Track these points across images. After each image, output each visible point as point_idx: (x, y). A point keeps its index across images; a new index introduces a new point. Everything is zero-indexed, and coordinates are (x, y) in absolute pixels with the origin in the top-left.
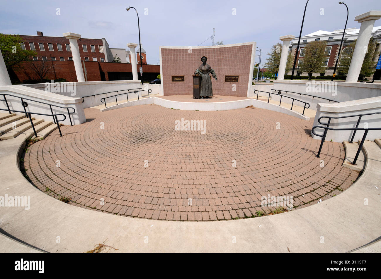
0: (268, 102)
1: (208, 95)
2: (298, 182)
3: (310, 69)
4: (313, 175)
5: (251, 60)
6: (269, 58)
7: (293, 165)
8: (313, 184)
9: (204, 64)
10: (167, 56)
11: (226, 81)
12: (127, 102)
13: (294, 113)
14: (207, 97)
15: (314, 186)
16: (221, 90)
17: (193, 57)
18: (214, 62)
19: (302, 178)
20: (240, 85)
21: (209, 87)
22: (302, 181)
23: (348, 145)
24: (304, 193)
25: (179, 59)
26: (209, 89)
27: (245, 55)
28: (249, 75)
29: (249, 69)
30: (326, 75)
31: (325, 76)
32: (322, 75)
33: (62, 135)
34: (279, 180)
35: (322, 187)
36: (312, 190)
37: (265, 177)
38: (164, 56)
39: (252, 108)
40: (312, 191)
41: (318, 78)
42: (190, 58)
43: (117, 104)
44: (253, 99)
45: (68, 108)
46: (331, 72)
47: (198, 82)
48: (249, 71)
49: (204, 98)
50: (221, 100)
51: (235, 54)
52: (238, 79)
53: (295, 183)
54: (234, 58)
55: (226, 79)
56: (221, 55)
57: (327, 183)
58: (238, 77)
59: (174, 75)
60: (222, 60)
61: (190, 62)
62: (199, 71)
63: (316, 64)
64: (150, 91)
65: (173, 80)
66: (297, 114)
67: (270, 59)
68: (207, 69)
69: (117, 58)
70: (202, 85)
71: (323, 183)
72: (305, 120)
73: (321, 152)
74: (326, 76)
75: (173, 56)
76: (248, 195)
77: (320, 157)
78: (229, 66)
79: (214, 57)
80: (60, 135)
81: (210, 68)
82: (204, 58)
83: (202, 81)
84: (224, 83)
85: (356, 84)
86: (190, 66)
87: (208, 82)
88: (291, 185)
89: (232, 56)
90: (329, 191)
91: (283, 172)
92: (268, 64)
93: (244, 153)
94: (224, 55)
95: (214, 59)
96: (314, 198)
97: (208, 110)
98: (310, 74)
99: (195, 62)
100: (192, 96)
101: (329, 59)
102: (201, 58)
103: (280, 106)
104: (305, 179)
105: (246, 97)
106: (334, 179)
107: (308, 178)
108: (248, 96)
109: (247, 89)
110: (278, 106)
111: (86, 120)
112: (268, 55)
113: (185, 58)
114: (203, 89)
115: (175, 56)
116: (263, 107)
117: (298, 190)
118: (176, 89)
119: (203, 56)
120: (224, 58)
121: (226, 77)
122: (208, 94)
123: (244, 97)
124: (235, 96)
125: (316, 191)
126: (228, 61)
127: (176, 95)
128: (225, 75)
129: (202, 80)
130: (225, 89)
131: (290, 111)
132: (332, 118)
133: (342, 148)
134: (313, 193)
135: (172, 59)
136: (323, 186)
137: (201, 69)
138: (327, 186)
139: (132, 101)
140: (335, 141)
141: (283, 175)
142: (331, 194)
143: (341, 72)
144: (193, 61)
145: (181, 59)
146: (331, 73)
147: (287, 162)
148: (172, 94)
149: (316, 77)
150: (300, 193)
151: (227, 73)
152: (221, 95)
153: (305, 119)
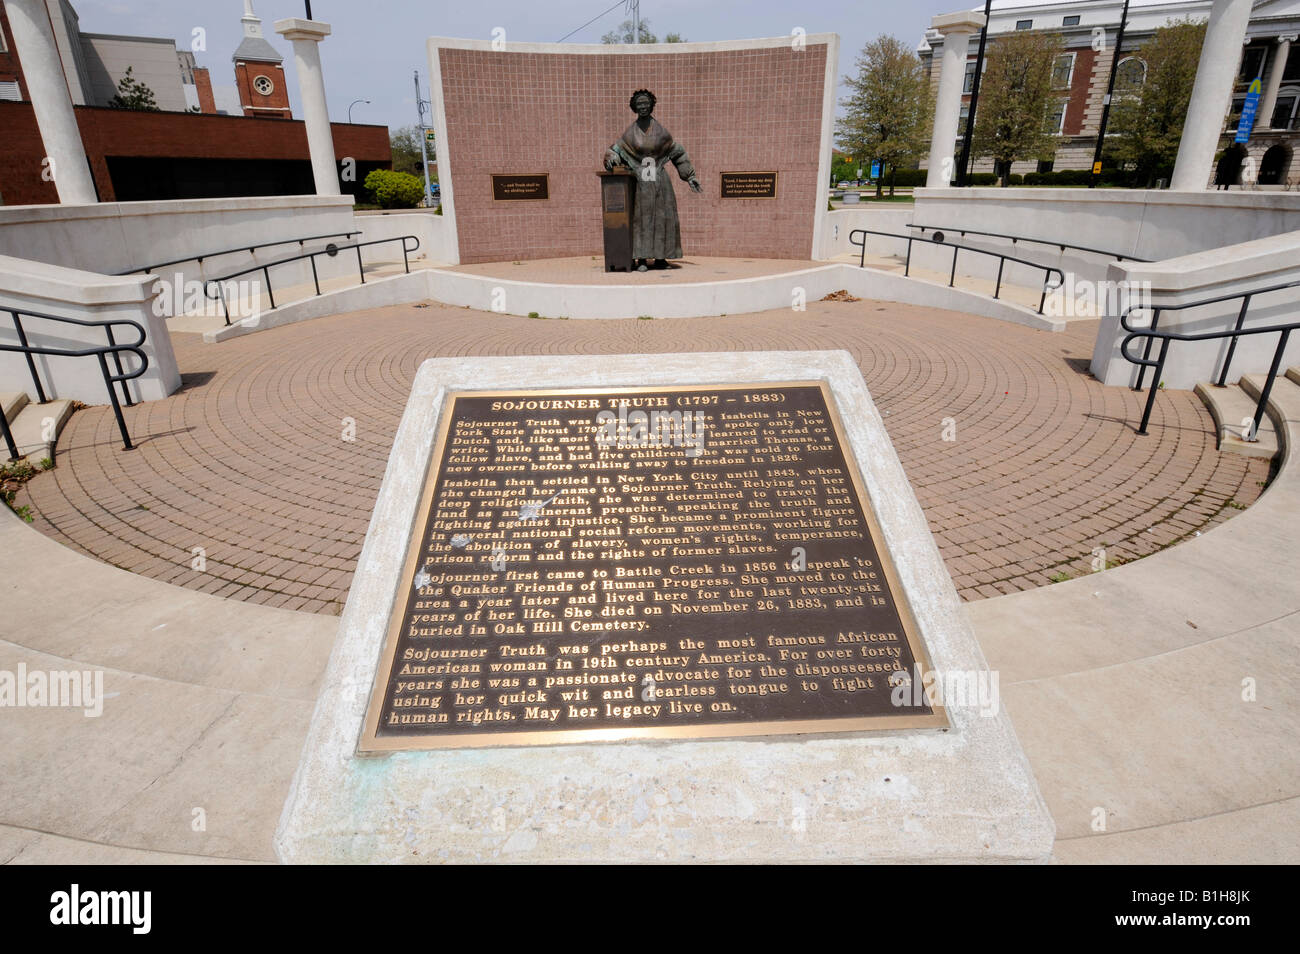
0: (907, 275)
1: (665, 253)
2: (1120, 501)
3: (1005, 143)
4: (1152, 480)
5: (821, 108)
6: (850, 100)
7: (1083, 458)
8: (1161, 501)
9: (644, 122)
10: (466, 83)
11: (724, 194)
12: (314, 297)
13: (1007, 309)
14: (661, 265)
15: (1169, 506)
16: (705, 235)
17: (581, 93)
18: (672, 114)
19: (1126, 489)
20: (781, 212)
21: (666, 222)
22: (1128, 497)
23: (1214, 394)
24: (1149, 525)
25: (522, 99)
26: (668, 229)
27: (800, 86)
28: (817, 170)
29: (818, 146)
30: (1057, 168)
31: (1054, 170)
32: (1046, 166)
33: (133, 443)
34: (1064, 501)
35: (1188, 506)
36: (1167, 514)
37: (1019, 498)
38: (452, 82)
39: (846, 301)
40: (1167, 518)
41: (1030, 180)
42: (568, 93)
43: (273, 307)
44: (845, 265)
45: (108, 325)
46: (1075, 156)
47: (623, 200)
48: (818, 153)
49: (650, 267)
50: (722, 275)
51: (759, 82)
52: (773, 185)
53: (1112, 505)
54: (754, 100)
55: (724, 184)
56: (699, 84)
57: (1196, 494)
58: (772, 176)
59: (500, 171)
60: (705, 106)
61: (569, 114)
62: (624, 154)
63: (1028, 125)
64: (411, 244)
65: (499, 194)
66: (1020, 312)
67: (854, 104)
68: (658, 143)
69: (137, 88)
70: (637, 212)
71: (1185, 494)
72: (1050, 331)
73: (1150, 421)
74: (1059, 171)
75: (494, 84)
76: (1000, 546)
77: (1147, 434)
78: (734, 132)
79: (673, 93)
80: (123, 445)
81: (668, 139)
82: (643, 98)
83: (637, 198)
84: (715, 203)
85: (1205, 195)
86: (570, 129)
87: (661, 198)
88: (1105, 509)
89: (745, 89)
90: (1213, 512)
91: (1067, 481)
92: (848, 122)
93: (917, 443)
94: (712, 84)
95: (672, 100)
96: (1182, 533)
97: (689, 315)
98: (1003, 167)
99: (589, 114)
100: (601, 260)
101: (1066, 106)
102: (631, 96)
103: (951, 285)
104: (1134, 492)
105: (810, 259)
106: (1210, 483)
107: (1140, 488)
108: (815, 256)
109: (811, 226)
110: (945, 284)
111: (179, 378)
112: (845, 86)
113: (548, 92)
114: (642, 230)
115: (501, 84)
116: (886, 294)
117: (1131, 520)
118: (512, 232)
119: (637, 89)
120: (712, 98)
121: (725, 177)
122: (665, 249)
123: (801, 258)
124: (762, 257)
125: (1176, 516)
126: (732, 109)
127: (517, 258)
128: (717, 170)
129: (638, 192)
130: (722, 230)
131: (991, 302)
132: (1164, 309)
133: (1198, 403)
134: (1171, 521)
135: (488, 98)
136: (1191, 502)
137: (634, 146)
138: (1199, 501)
139: (337, 292)
140: (1172, 388)
141: (1070, 489)
142: (1217, 518)
143: (1110, 154)
144: (582, 106)
145: (528, 99)
146: (1075, 160)
147: (1062, 454)
148: (496, 258)
149: (1023, 175)
150: (1138, 524)
151: (726, 162)
152: (709, 255)
153: (1048, 326)
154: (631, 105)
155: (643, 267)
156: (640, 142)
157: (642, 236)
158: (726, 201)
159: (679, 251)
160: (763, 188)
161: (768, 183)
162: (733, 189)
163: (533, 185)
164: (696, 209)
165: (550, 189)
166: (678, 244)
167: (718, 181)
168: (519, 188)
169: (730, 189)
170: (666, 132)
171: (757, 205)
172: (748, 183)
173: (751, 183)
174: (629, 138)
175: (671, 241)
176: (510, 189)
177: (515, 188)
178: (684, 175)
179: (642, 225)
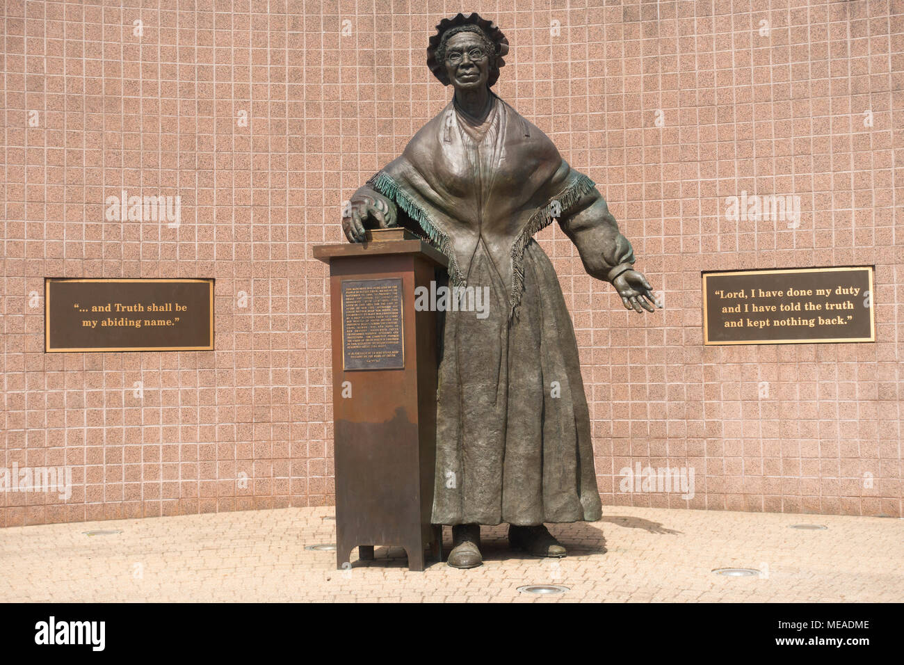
154: (431, 62)
155: (467, 549)
156: (456, 160)
157: (462, 448)
158: (724, 351)
159: (586, 498)
160: (834, 313)
161: (843, 299)
162: (743, 315)
163: (168, 307)
164: (637, 373)
165: (218, 322)
166: (583, 474)
167: (699, 294)
168: (125, 316)
169: (735, 317)
170: (542, 136)
171: (818, 359)
172: (788, 300)
173: (795, 300)
174: (423, 149)
175: (560, 465)
176: (103, 316)
177: (115, 315)
178: (595, 261)
179: (461, 414)
